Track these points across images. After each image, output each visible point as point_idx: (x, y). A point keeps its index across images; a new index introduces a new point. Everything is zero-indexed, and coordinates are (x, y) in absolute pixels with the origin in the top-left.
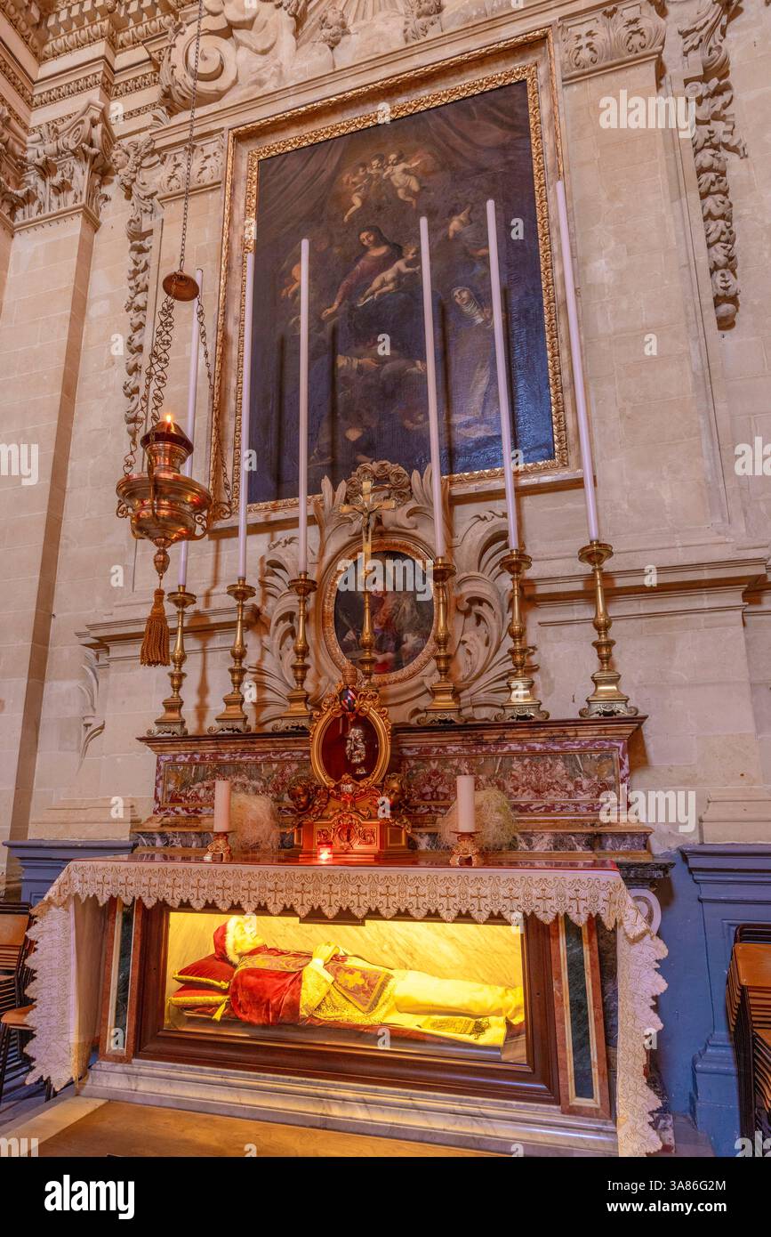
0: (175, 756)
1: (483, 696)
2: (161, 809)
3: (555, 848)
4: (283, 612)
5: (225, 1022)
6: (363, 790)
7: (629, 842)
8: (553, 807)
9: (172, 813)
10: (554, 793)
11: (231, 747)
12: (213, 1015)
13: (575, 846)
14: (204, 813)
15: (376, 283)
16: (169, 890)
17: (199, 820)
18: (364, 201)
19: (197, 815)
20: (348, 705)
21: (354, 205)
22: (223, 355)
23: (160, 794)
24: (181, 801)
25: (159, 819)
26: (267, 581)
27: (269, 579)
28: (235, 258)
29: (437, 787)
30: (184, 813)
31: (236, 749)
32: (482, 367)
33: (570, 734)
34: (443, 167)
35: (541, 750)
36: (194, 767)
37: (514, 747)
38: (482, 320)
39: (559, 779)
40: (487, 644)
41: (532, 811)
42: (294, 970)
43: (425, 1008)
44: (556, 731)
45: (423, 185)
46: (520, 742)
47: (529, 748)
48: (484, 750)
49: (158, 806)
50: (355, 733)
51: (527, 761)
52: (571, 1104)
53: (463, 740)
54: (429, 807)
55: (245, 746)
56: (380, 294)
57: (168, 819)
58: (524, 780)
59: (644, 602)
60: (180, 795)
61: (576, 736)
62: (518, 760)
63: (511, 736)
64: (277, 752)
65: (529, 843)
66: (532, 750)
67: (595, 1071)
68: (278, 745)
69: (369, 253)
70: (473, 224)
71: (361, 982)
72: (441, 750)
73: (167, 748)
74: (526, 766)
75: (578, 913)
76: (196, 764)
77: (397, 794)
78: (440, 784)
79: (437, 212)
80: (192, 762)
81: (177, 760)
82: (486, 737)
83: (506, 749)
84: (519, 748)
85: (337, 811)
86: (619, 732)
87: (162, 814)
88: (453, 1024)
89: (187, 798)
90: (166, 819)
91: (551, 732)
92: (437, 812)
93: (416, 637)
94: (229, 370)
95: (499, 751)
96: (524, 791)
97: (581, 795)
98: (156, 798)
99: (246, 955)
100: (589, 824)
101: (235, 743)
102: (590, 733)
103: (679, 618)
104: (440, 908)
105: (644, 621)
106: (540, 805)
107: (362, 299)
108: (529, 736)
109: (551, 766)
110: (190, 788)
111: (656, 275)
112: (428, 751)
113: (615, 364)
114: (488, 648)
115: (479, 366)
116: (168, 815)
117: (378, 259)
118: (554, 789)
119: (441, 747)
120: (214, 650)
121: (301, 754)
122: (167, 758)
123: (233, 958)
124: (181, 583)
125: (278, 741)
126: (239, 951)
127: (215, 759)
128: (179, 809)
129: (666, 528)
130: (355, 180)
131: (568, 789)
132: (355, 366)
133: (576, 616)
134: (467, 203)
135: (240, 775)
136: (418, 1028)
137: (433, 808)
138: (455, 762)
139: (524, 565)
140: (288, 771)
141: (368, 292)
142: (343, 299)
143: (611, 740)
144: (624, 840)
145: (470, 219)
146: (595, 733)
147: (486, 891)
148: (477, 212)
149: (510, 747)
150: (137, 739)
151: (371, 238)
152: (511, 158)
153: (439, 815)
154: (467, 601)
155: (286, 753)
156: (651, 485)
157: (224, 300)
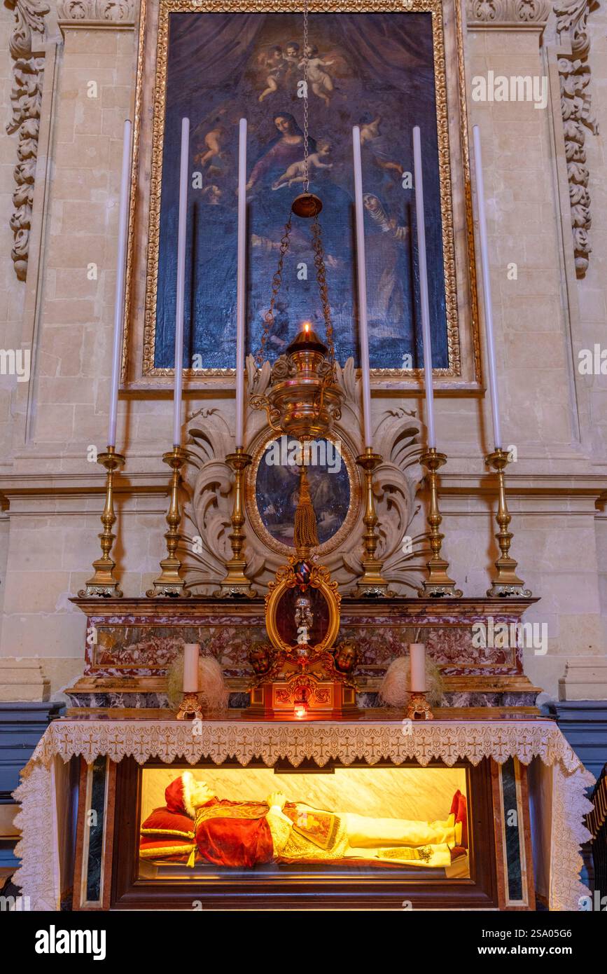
0: (107, 618)
1: (393, 573)
2: (92, 670)
3: (471, 705)
4: (208, 482)
5: (199, 867)
6: (318, 655)
7: (523, 700)
8: (462, 671)
9: (105, 674)
10: (463, 659)
11: (170, 611)
12: (186, 862)
13: (486, 703)
14: (140, 674)
15: (290, 171)
16: (163, 747)
17: (137, 682)
18: (279, 85)
19: (133, 676)
20: (304, 577)
21: (269, 87)
22: (136, 209)
23: (91, 655)
24: (113, 662)
25: (92, 680)
26: (189, 449)
27: (190, 448)
28: (146, 110)
29: (365, 652)
30: (118, 674)
31: (174, 613)
32: (388, 273)
33: (479, 610)
34: (355, 74)
35: (454, 622)
36: (127, 629)
37: (432, 619)
38: (388, 229)
39: (466, 647)
40: (399, 527)
41: (446, 674)
42: (255, 817)
43: (374, 842)
44: (468, 607)
45: (336, 86)
46: (438, 615)
47: (444, 620)
48: (407, 621)
49: (89, 667)
50: (303, 602)
51: (441, 632)
52: (507, 906)
53: (390, 612)
54: (359, 670)
55: (185, 610)
56: (293, 183)
57: (100, 681)
58: (439, 647)
59: (524, 502)
60: (113, 657)
61: (483, 612)
62: (434, 630)
63: (431, 610)
64: (215, 618)
65: (450, 701)
66: (447, 622)
67: (524, 878)
68: (218, 610)
69: (284, 139)
70: (381, 137)
71: (316, 824)
72: (370, 620)
73: (100, 610)
74: (440, 636)
75: (525, 755)
76: (130, 626)
77: (352, 658)
78: (368, 650)
79: (349, 116)
80: (126, 624)
81: (110, 621)
82: (410, 610)
83: (425, 621)
84: (436, 621)
85: (293, 673)
86: (516, 610)
87: (94, 676)
88: (402, 854)
89: (119, 659)
90: (99, 680)
91: (464, 608)
92: (366, 675)
93: (333, 516)
94: (140, 226)
95: (420, 622)
96: (439, 657)
97: (484, 661)
98: (87, 659)
99: (202, 807)
100: (492, 685)
101: (173, 608)
102: (494, 610)
103: (548, 517)
104: (417, 754)
105: (523, 518)
106: (453, 669)
107: (276, 183)
108: (445, 610)
109: (461, 636)
110: (124, 650)
111: (535, 222)
112: (359, 620)
113: (502, 294)
114: (399, 531)
115: (385, 271)
116: (101, 676)
117: (292, 148)
118: (463, 656)
119: (370, 617)
120: (131, 513)
121: (240, 619)
122: (98, 620)
123: (191, 810)
124: (111, 444)
125: (219, 607)
126: (195, 803)
127: (152, 622)
128: (112, 670)
129: (539, 441)
130: (270, 61)
131: (474, 656)
132: (269, 248)
133: (469, 509)
134: (376, 115)
135: (177, 638)
136: (377, 858)
137: (363, 671)
138: (381, 631)
139: (441, 462)
140: (225, 635)
141: (283, 177)
142: (258, 179)
143: (509, 616)
144: (519, 698)
145: (378, 130)
146: (498, 610)
147: (454, 739)
148: (385, 126)
149: (429, 620)
150: (70, 599)
151: (286, 125)
152: (416, 83)
153: (368, 677)
154: (383, 488)
155: (225, 619)
156: (527, 403)
157: (137, 153)
